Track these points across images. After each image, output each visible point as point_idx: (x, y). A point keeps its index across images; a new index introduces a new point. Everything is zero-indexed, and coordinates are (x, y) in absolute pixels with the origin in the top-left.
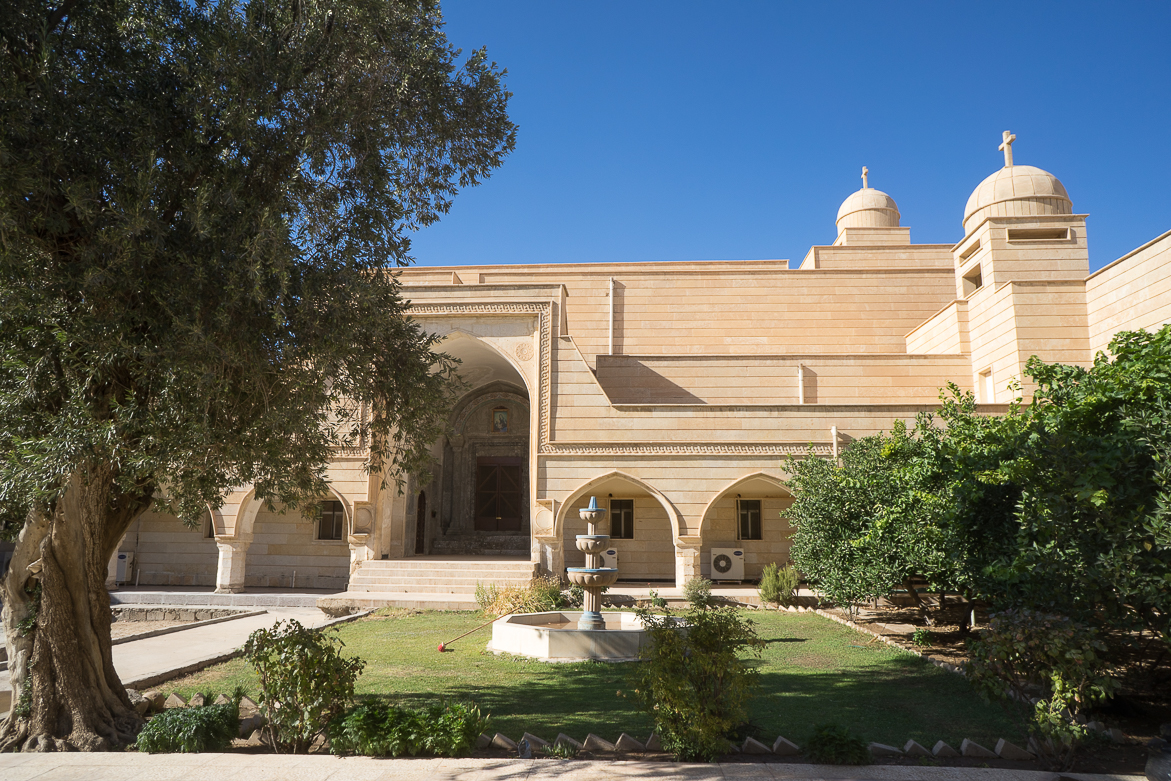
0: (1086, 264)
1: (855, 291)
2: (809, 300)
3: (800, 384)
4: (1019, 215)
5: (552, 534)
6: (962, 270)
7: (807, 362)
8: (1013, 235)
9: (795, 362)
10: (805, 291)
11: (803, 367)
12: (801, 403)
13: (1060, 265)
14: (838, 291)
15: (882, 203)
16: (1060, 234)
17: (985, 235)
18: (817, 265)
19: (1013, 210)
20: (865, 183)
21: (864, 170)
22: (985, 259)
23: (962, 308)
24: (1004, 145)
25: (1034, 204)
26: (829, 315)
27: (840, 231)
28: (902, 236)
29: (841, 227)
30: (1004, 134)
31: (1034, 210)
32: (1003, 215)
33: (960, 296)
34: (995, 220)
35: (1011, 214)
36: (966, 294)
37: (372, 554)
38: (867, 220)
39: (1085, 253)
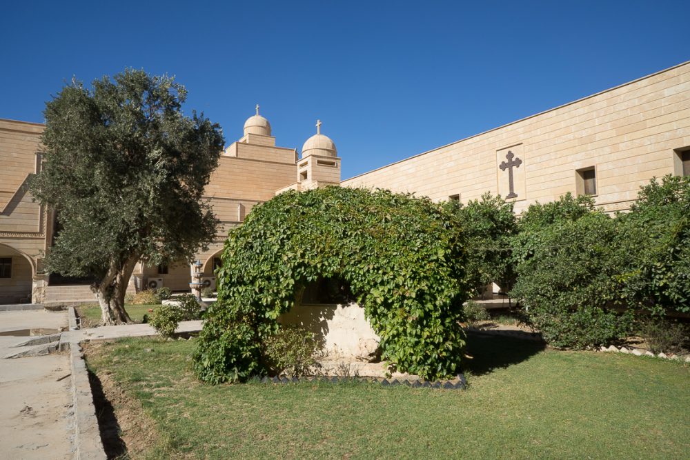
0: (339, 176)
1: (257, 169)
2: (238, 171)
3: (239, 211)
4: (321, 155)
5: (141, 272)
6: (300, 170)
7: (242, 202)
8: (319, 162)
9: (237, 202)
10: (236, 167)
11: (241, 204)
12: (239, 221)
13: (332, 175)
14: (250, 168)
15: (265, 125)
16: (333, 164)
17: (309, 160)
18: (237, 155)
19: (319, 153)
20: (257, 112)
21: (257, 107)
22: (308, 169)
23: (299, 185)
24: (317, 125)
25: (326, 151)
26: (245, 178)
27: (245, 134)
28: (271, 141)
29: (246, 132)
30: (318, 121)
31: (325, 154)
32: (316, 154)
33: (299, 181)
34: (313, 156)
35: (319, 154)
36: (301, 180)
37: (47, 283)
38: (258, 131)
39: (339, 172)
